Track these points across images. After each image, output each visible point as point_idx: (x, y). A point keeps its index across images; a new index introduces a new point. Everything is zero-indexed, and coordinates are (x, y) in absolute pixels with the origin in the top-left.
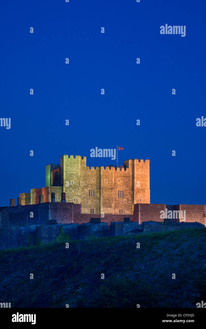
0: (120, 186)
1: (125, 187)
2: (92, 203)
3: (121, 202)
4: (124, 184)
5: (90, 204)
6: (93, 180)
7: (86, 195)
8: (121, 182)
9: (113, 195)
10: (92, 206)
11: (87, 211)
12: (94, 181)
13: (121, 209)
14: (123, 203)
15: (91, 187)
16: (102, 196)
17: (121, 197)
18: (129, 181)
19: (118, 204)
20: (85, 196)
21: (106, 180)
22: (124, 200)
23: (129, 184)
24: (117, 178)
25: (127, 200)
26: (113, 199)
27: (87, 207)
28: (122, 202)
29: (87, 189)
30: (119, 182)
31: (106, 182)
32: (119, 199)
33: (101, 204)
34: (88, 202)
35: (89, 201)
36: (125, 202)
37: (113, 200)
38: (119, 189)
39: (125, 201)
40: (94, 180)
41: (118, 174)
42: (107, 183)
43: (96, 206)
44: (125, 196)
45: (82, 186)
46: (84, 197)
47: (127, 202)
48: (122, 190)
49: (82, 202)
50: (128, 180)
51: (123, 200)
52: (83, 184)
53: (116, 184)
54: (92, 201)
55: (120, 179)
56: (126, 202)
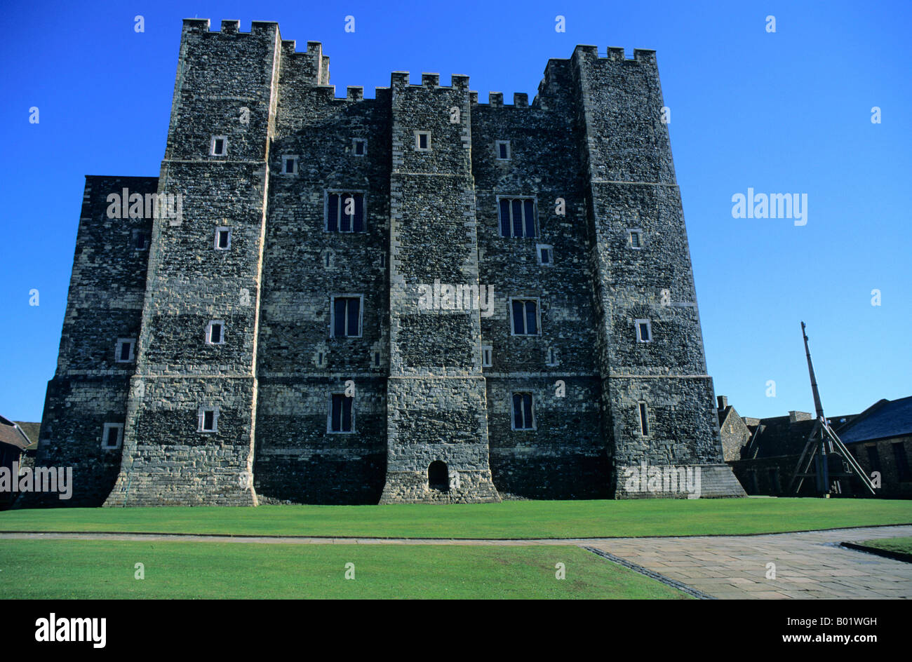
0: (511, 175)
1: (538, 180)
2: (344, 267)
3: (523, 259)
4: (532, 169)
5: (335, 273)
6: (355, 146)
7: (308, 223)
8: (513, 156)
9: (466, 214)
10: (344, 284)
11: (312, 308)
12: (359, 151)
13: (522, 297)
14: (535, 262)
15: (339, 183)
16: (397, 220)
17: (518, 231)
18: (556, 156)
19: (505, 268)
20: (306, 228)
21: (423, 133)
22: (539, 247)
23: (561, 167)
24: (493, 138)
25: (555, 249)
26: (468, 234)
27: (313, 291)
28: (528, 258)
29: (318, 190)
30: (504, 155)
31: (423, 145)
32: (506, 240)
33: (394, 263)
34: (318, 259)
35: (329, 254)
36: (545, 260)
37: (468, 240)
38: (504, 193)
39: (544, 252)
40: (360, 146)
41: (494, 122)
42: (429, 149)
43: (368, 282)
44: (542, 227)
45: (291, 175)
46: (299, 235)
47: (555, 258)
48: (521, 196)
49: (283, 259)
50: (554, 150)
51: (535, 250)
52: (295, 167)
53: (490, 169)
54: (346, 254)
55: (507, 143)
56: (551, 260)
